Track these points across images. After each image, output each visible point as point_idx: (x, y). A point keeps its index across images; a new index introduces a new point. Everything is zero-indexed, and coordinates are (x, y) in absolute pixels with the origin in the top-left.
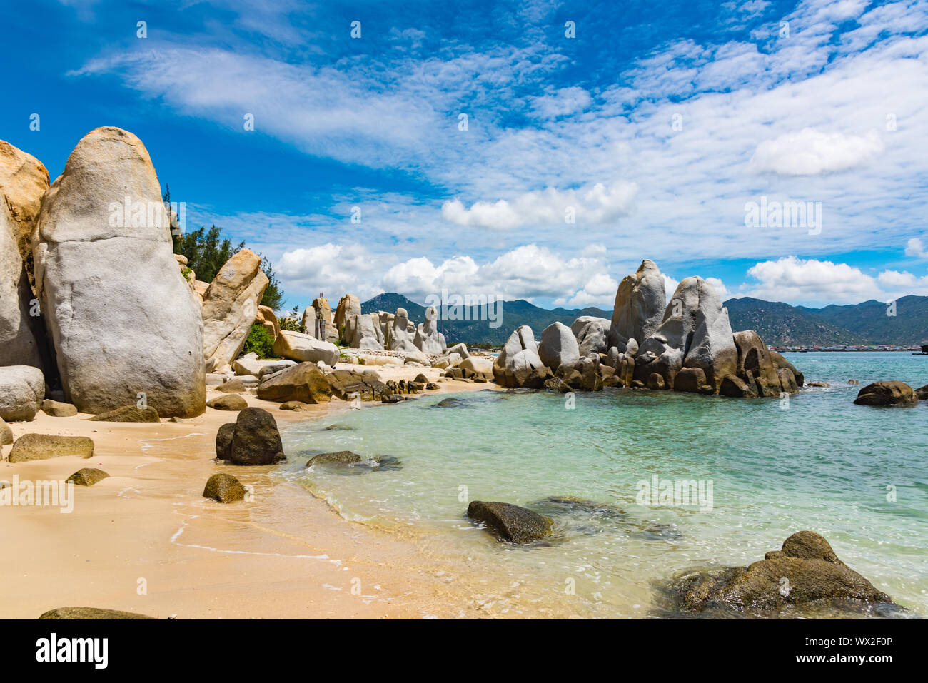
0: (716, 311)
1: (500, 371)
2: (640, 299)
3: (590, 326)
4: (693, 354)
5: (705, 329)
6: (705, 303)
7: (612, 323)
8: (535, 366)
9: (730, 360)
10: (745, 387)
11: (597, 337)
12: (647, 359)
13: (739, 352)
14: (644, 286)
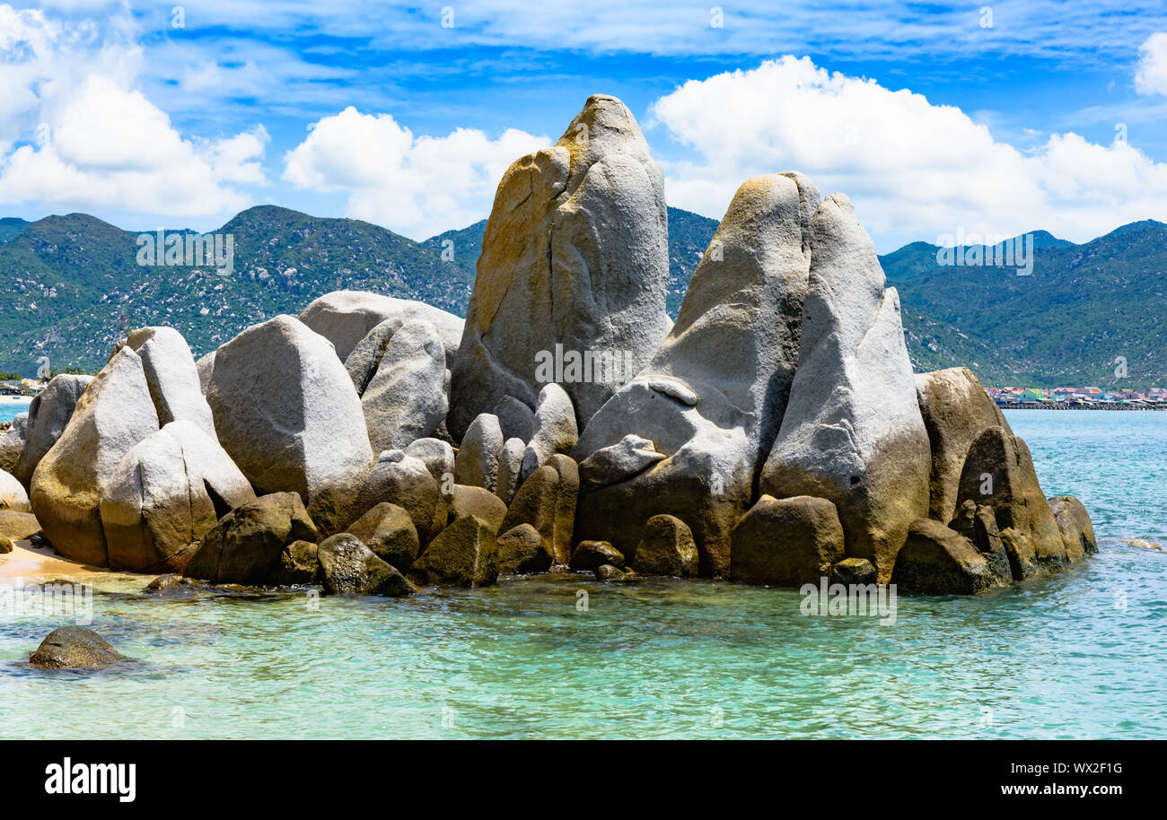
0: (866, 298)
1: (74, 508)
2: (584, 243)
3: (390, 333)
4: (793, 447)
5: (833, 363)
6: (830, 270)
7: (467, 324)
8: (222, 488)
9: (911, 470)
10: (977, 564)
11: (422, 377)
12: (628, 462)
13: (936, 444)
14: (599, 193)
